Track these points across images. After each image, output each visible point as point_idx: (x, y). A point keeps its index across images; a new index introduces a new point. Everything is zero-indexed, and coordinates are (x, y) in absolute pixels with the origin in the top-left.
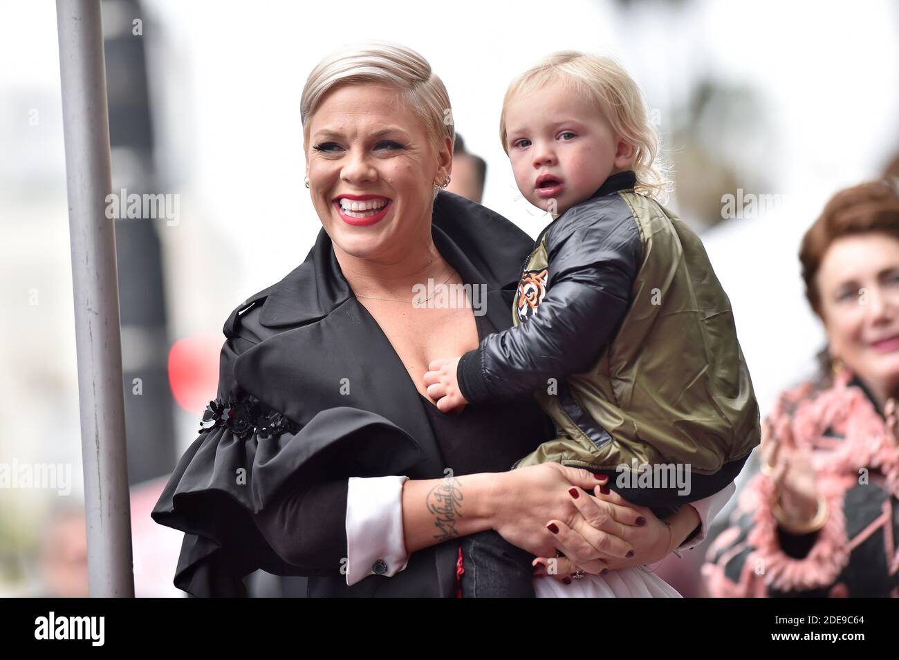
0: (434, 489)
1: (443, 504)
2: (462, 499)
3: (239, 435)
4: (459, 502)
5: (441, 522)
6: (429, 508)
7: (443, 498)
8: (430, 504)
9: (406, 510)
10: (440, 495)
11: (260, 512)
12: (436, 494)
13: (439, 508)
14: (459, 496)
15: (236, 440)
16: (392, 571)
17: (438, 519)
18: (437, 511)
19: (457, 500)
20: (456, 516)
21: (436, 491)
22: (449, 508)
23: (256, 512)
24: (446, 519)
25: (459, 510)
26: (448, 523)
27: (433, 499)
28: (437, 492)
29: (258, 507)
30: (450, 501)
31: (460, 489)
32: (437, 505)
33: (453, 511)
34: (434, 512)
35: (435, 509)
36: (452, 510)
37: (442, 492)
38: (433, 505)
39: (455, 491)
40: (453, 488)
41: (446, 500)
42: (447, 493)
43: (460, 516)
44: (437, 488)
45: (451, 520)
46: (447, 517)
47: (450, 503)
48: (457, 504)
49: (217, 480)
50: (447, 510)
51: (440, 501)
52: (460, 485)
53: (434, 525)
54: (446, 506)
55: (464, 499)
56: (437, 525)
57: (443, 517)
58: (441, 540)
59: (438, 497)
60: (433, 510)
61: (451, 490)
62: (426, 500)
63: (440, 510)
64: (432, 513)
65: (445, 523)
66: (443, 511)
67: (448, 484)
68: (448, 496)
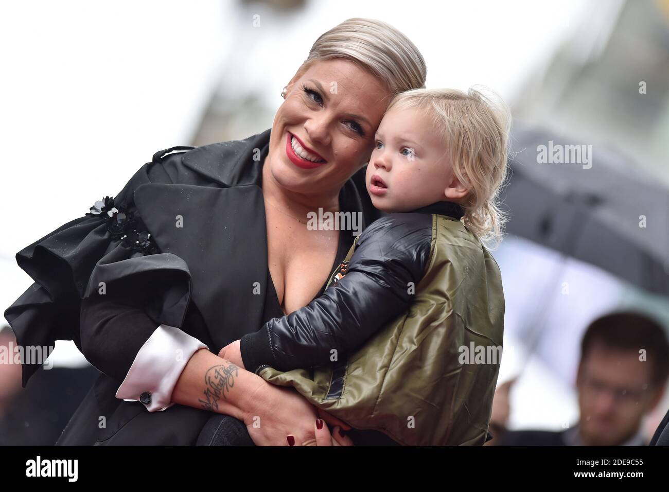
0: (217, 366)
1: (217, 381)
2: (232, 387)
3: (111, 235)
4: (229, 387)
5: (210, 394)
6: (206, 379)
7: (219, 377)
10: (219, 373)
12: (216, 370)
13: (212, 382)
14: (231, 383)
15: (106, 236)
17: (208, 389)
18: (210, 384)
19: (228, 385)
20: (221, 395)
21: (218, 368)
22: (219, 387)
24: (214, 393)
25: (226, 393)
26: (214, 397)
27: (212, 373)
28: (218, 370)
30: (223, 382)
31: (236, 378)
32: (213, 379)
33: (221, 391)
34: (208, 383)
35: (209, 380)
36: (221, 389)
37: (221, 372)
38: (209, 377)
39: (231, 378)
40: (231, 374)
41: (221, 380)
42: (224, 375)
43: (225, 397)
44: (220, 367)
45: (217, 396)
46: (215, 392)
47: (222, 384)
48: (227, 388)
49: (74, 257)
51: (216, 378)
52: (237, 375)
53: (203, 391)
54: (218, 385)
56: (205, 393)
57: (212, 390)
58: (202, 406)
59: (217, 374)
60: (208, 381)
61: (229, 375)
62: (206, 371)
63: (213, 385)
64: (206, 383)
65: (212, 395)
66: (214, 387)
67: (229, 369)
68: (223, 378)
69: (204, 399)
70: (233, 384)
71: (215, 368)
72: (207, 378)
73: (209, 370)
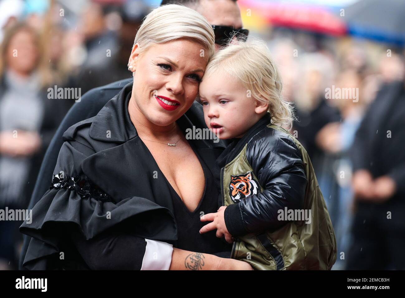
0: (190, 255)
1: (193, 265)
2: (203, 265)
4: (201, 266)
7: (194, 261)
8: (186, 263)
9: (174, 262)
10: (193, 259)
11: (90, 239)
12: (191, 258)
13: (190, 266)
14: (202, 263)
21: (191, 256)
22: (195, 268)
23: (88, 239)
27: (189, 260)
28: (192, 257)
29: (89, 236)
31: (204, 260)
32: (190, 264)
34: (187, 267)
36: (197, 269)
37: (195, 259)
38: (188, 263)
39: (201, 260)
40: (200, 258)
41: (195, 262)
42: (197, 260)
47: (197, 265)
50: (194, 268)
51: (192, 262)
52: (204, 258)
54: (194, 266)
59: (192, 260)
62: (184, 260)
63: (191, 267)
67: (198, 255)
68: (197, 261)
70: (204, 264)
73: (186, 259)
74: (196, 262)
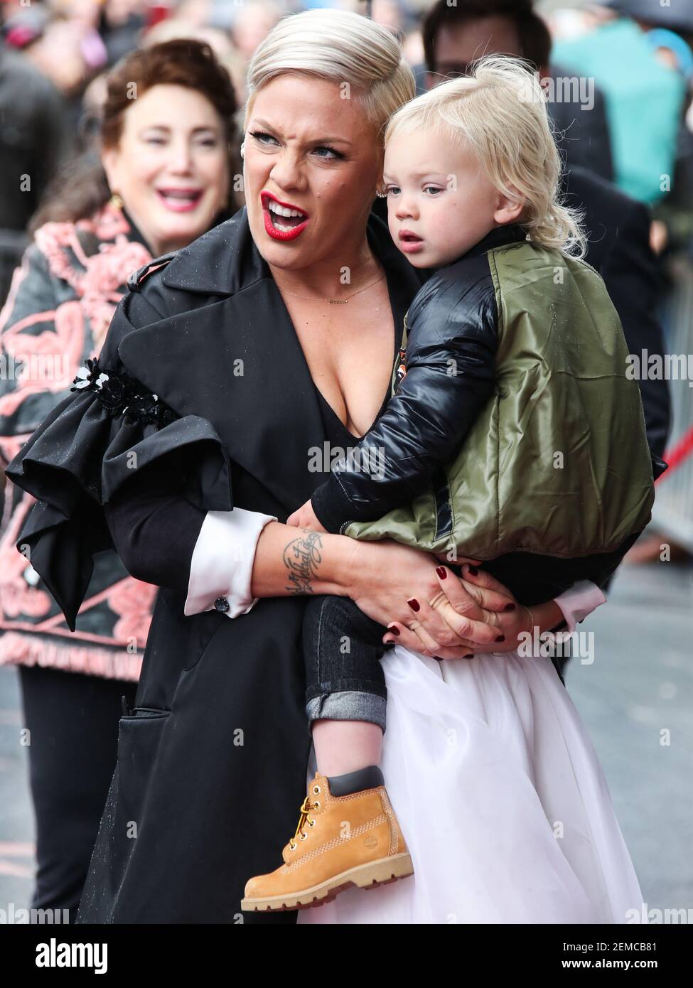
0: (294, 540)
1: (299, 561)
2: (320, 562)
3: (108, 412)
4: (316, 564)
5: (296, 578)
6: (284, 560)
7: (300, 555)
8: (287, 557)
10: (298, 551)
12: (294, 548)
13: (294, 564)
14: (317, 558)
15: (103, 416)
16: (234, 612)
17: (292, 573)
18: (291, 565)
19: (315, 562)
20: (311, 576)
21: (295, 544)
22: (305, 567)
24: (301, 575)
25: (315, 571)
26: (303, 579)
27: (291, 553)
28: (296, 546)
30: (308, 560)
31: (320, 550)
32: (294, 560)
33: (309, 571)
34: (290, 567)
36: (308, 569)
37: (301, 548)
38: (289, 559)
39: (315, 551)
40: (313, 547)
41: (303, 557)
42: (306, 551)
43: (316, 576)
44: (297, 541)
45: (306, 578)
46: (303, 574)
47: (307, 562)
48: (315, 565)
50: (303, 569)
51: (297, 557)
52: (321, 546)
53: (288, 577)
54: (302, 564)
55: (322, 560)
56: (290, 578)
57: (298, 573)
58: (293, 593)
59: (296, 553)
60: (289, 564)
61: (311, 548)
62: (282, 552)
63: (296, 566)
64: (288, 566)
65: (299, 579)
66: (298, 568)
67: (309, 543)
68: (306, 554)
69: (292, 585)
70: (320, 559)
71: (291, 546)
72: (287, 560)
73: (285, 550)
74: (306, 556)
